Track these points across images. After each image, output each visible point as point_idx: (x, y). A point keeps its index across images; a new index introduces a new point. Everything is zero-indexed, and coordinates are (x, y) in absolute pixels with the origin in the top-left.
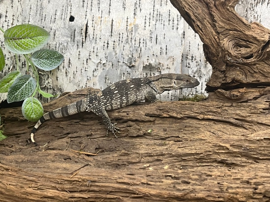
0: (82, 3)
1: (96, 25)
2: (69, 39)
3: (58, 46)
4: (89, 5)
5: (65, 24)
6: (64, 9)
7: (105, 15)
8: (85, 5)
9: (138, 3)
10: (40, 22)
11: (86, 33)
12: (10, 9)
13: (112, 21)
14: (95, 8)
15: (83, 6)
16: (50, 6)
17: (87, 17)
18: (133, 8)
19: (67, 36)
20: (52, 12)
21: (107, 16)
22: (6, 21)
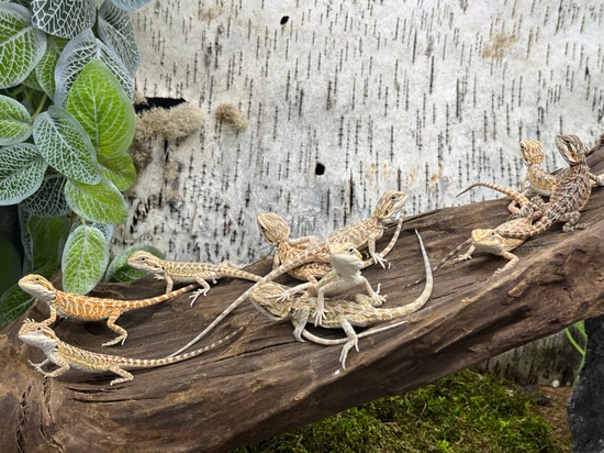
0: (337, 139)
1: (367, 181)
2: (318, 210)
3: (296, 222)
4: (352, 143)
5: (307, 180)
6: (304, 150)
7: (384, 161)
8: (344, 142)
9: (444, 135)
10: (258, 177)
11: (352, 197)
12: (197, 154)
13: (399, 172)
14: (363, 149)
15: (340, 144)
16: (276, 146)
17: (350, 165)
18: (435, 145)
19: (313, 204)
20: (281, 157)
21: (387, 162)
22: (190, 177)
